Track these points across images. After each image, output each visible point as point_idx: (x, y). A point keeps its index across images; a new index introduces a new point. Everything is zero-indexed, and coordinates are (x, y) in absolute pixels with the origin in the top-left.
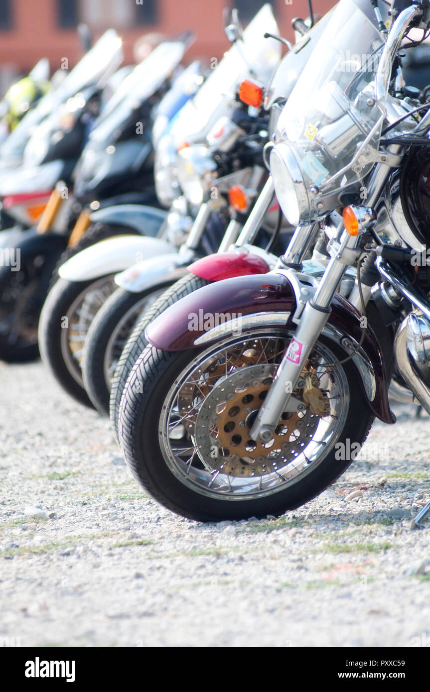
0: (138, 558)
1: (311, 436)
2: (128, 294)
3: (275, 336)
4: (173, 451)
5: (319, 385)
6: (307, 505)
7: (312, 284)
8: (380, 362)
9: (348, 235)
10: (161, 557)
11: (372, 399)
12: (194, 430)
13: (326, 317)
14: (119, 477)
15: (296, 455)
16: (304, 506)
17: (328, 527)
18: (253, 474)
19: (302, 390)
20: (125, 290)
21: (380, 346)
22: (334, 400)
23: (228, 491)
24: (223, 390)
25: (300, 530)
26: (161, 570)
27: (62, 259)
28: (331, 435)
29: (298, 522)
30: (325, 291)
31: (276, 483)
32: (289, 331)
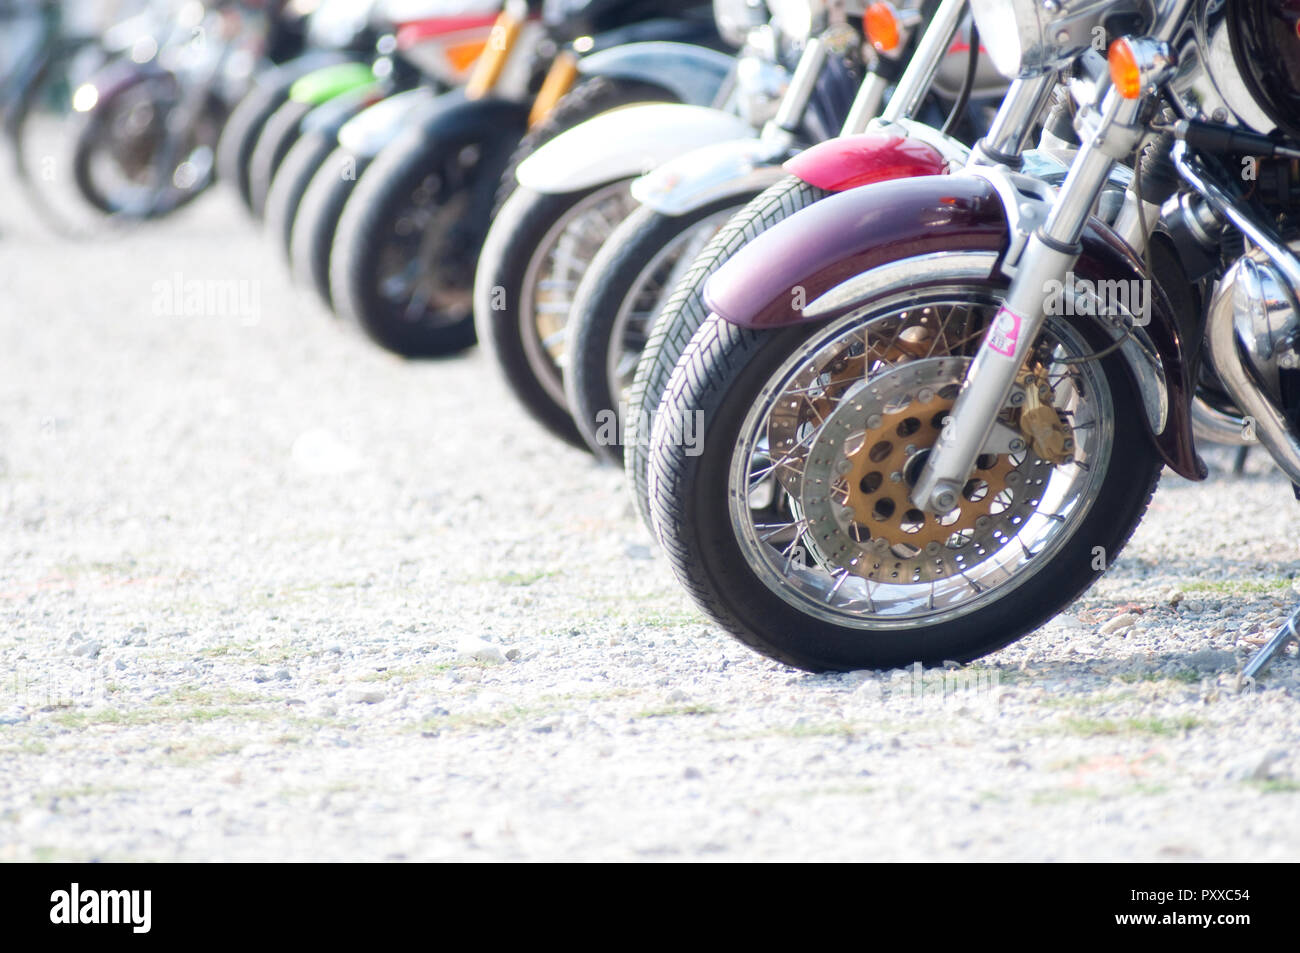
0: (688, 738)
1: (1034, 503)
2: (657, 217)
3: (967, 301)
4: (758, 529)
5: (1054, 400)
6: (1023, 641)
7: (1044, 197)
8: (1177, 356)
9: (1119, 95)
10: (733, 739)
11: (1160, 430)
12: (799, 488)
13: (1069, 263)
14: (641, 583)
15: (1004, 540)
16: (1017, 643)
17: (1068, 685)
18: (916, 578)
19: (1019, 411)
20: (651, 211)
21: (1178, 325)
22: (1083, 431)
23: (866, 610)
24: (859, 408)
25: (1012, 689)
26: (736, 763)
27: (522, 150)
28: (1075, 501)
29: (1008, 674)
30: (1068, 213)
31: (965, 594)
32: (994, 291)
